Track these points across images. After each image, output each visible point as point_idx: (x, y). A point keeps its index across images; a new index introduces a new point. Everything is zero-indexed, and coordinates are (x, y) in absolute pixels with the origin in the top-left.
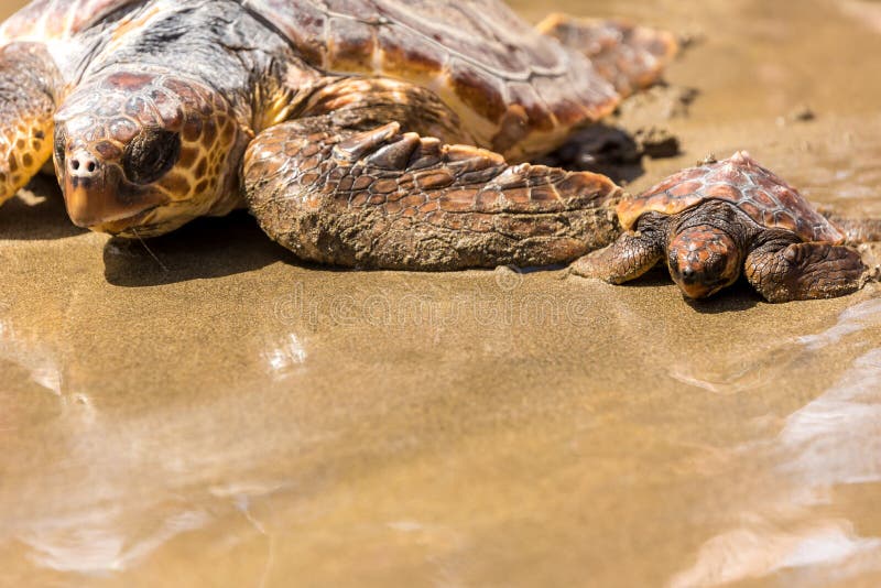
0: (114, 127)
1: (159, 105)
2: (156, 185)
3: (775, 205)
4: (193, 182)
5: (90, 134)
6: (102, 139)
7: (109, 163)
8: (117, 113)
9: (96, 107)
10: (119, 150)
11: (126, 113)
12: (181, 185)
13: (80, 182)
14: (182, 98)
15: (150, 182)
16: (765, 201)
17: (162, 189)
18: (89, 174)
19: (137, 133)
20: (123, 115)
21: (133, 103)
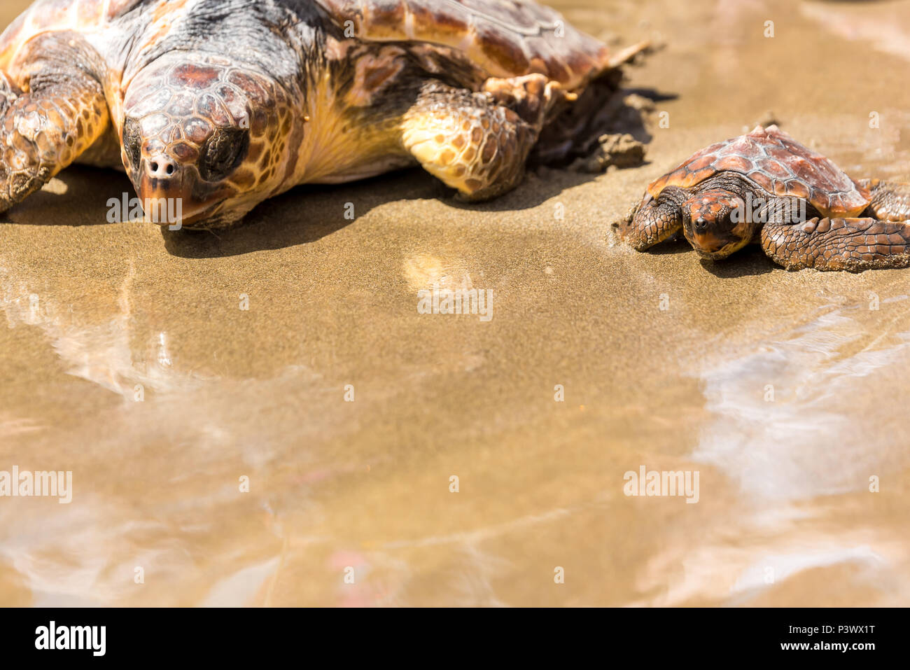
0: (189, 128)
1: (229, 103)
2: (227, 181)
3: (786, 174)
4: (258, 174)
5: (166, 135)
6: (180, 141)
7: (186, 164)
8: (190, 113)
9: (168, 105)
10: (194, 150)
11: (199, 112)
12: (249, 178)
13: (159, 184)
14: (248, 94)
15: (221, 179)
16: (777, 171)
17: (232, 184)
18: (168, 176)
19: (211, 134)
20: (196, 115)
21: (204, 102)
